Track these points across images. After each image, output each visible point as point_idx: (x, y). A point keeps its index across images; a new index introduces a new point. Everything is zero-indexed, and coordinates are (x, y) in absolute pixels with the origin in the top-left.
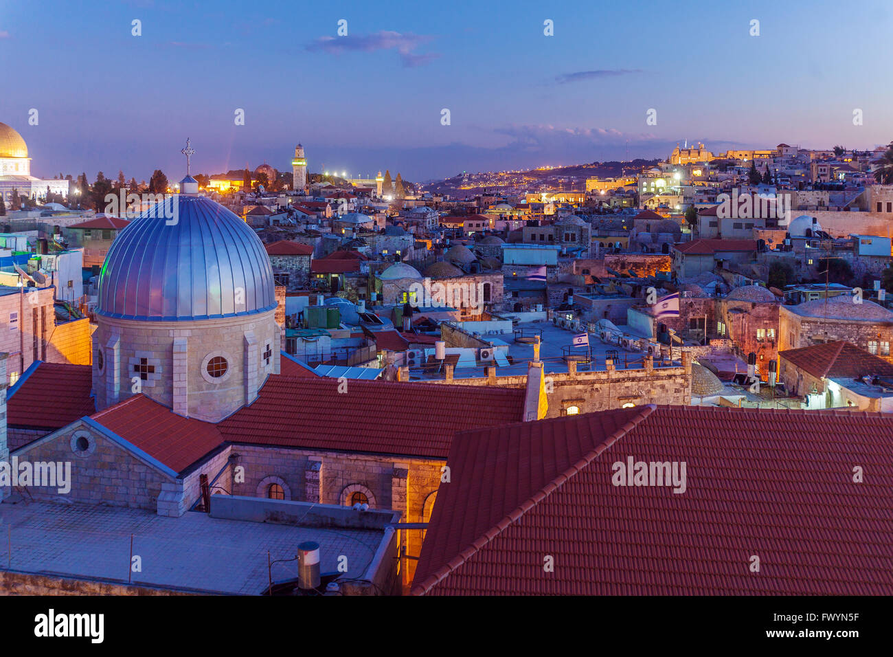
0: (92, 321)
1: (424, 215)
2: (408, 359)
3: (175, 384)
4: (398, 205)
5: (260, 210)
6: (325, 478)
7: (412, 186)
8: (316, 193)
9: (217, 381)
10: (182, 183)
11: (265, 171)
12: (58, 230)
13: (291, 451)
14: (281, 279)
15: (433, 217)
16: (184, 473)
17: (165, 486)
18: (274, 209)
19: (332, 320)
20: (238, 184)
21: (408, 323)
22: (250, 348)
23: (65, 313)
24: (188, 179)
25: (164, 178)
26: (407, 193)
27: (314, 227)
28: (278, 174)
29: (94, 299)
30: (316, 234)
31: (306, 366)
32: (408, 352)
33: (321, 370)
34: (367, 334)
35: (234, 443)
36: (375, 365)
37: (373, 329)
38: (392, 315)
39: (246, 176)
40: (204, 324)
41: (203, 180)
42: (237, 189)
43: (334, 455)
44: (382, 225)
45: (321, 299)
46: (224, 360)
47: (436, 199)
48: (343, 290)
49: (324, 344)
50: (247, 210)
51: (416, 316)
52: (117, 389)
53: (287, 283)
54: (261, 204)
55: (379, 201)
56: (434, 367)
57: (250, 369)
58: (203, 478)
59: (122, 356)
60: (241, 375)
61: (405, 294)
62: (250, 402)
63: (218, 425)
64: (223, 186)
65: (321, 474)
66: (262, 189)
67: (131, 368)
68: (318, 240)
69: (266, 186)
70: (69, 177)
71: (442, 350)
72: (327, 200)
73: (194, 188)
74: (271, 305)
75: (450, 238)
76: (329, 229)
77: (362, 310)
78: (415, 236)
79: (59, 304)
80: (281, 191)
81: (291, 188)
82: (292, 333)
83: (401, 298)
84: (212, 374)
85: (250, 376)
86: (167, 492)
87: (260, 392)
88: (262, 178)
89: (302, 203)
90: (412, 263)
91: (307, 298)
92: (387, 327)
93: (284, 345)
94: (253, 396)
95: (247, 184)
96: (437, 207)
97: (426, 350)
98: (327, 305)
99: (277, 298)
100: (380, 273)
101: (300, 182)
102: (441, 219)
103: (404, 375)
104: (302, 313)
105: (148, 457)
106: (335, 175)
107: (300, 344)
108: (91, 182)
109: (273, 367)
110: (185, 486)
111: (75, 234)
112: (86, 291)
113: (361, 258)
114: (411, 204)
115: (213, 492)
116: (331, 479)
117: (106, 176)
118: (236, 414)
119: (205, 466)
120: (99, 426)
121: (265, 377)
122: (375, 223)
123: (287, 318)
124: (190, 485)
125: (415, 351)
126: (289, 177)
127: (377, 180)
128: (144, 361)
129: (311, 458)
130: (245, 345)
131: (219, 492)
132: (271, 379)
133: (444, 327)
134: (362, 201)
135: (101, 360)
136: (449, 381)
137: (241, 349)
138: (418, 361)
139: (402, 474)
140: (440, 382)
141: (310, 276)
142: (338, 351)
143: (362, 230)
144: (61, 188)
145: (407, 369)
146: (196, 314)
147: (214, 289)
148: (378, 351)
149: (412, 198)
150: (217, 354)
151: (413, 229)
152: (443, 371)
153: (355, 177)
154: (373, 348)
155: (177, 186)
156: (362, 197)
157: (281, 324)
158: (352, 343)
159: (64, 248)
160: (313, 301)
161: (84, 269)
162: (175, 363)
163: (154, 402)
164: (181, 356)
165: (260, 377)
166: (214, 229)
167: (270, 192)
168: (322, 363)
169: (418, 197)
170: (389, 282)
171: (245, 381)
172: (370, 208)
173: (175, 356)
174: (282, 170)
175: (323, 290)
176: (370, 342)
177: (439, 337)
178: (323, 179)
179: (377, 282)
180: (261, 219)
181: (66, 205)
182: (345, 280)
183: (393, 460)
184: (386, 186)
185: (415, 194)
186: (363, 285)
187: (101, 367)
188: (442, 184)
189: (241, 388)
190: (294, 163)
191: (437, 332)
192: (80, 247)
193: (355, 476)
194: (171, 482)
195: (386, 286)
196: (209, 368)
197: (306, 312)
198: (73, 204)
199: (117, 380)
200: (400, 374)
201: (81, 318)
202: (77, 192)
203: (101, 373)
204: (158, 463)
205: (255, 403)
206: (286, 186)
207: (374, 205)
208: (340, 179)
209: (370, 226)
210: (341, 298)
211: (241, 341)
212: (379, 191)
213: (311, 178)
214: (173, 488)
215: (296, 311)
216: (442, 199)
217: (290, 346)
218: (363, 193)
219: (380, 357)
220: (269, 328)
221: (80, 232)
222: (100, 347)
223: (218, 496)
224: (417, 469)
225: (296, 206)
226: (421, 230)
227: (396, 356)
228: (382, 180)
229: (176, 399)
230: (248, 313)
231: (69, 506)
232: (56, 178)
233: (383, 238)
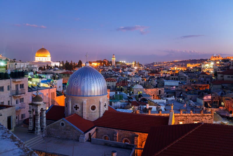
0: (65, 96)
1: (144, 72)
2: (139, 108)
3: (83, 112)
4: (138, 70)
5: (104, 70)
6: (118, 136)
7: (141, 65)
8: (118, 66)
9: (93, 111)
10: (86, 64)
11: (105, 61)
12: (57, 74)
13: (110, 129)
14: (109, 87)
15: (147, 72)
16: (85, 132)
17: (81, 135)
18: (107, 70)
19: (121, 98)
20: (99, 64)
21: (140, 99)
22: (101, 104)
23: (59, 94)
24: (87, 63)
25: (81, 62)
26: (141, 67)
27: (117, 75)
28: (108, 62)
29: (65, 91)
30: (117, 76)
31: (115, 109)
32: (139, 106)
33: (118, 110)
34: (129, 101)
35: (97, 126)
36: (131, 109)
37: (131, 100)
38: (136, 97)
39: (100, 62)
40: (90, 98)
41: (90, 63)
42: (98, 65)
43: (121, 130)
44: (134, 75)
45: (118, 93)
46: (95, 106)
47: (147, 68)
48: (123, 90)
49: (119, 104)
50: (101, 70)
51: (142, 98)
52: (70, 112)
53: (110, 88)
54: (104, 69)
55: (133, 69)
56: (146, 110)
57: (101, 109)
58: (90, 134)
59: (71, 104)
60: (99, 110)
61: (139, 92)
62: (101, 117)
63: (93, 122)
64: (95, 64)
65: (117, 135)
67: (73, 107)
68: (118, 78)
69: (105, 64)
70: (60, 62)
71: (148, 106)
72: (120, 68)
73: (88, 65)
74: (106, 94)
75: (151, 78)
76: (121, 75)
77: (128, 95)
78: (142, 78)
79: (57, 91)
80: (109, 66)
81: (111, 65)
82: (111, 101)
83: (138, 93)
84: (92, 110)
85: (101, 110)
86: (81, 137)
87: (103, 114)
88: (104, 62)
89: (114, 69)
90: (141, 84)
91: (115, 92)
92: (134, 100)
93: (109, 103)
94: (101, 115)
95: (101, 64)
96: (148, 70)
97: (144, 106)
98: (120, 94)
99: (108, 92)
100: (133, 87)
101: (114, 64)
102: (149, 73)
103: (138, 112)
104: (113, 96)
105: (77, 128)
106: (122, 62)
107: (113, 103)
108: (65, 63)
109: (106, 109)
110: (85, 136)
111: (61, 75)
112: (63, 89)
113: (128, 83)
114: (141, 69)
115: (92, 137)
116: (120, 136)
117: (68, 62)
118: (98, 119)
119: (90, 131)
120: (66, 120)
121: (105, 111)
122: (132, 74)
123: (110, 97)
124: (87, 135)
125: (141, 106)
126: (111, 62)
127: (133, 63)
128: (76, 106)
129: (115, 131)
130: (100, 103)
131: (93, 137)
132: (106, 111)
133: (149, 101)
134: (129, 68)
135: (67, 105)
136: (149, 114)
137: (99, 104)
138: (142, 109)
139: (137, 136)
140: (147, 114)
141: (116, 87)
142: (122, 105)
143: (129, 76)
144: (58, 64)
145: (139, 111)
146: (88, 95)
147: (93, 89)
148: (132, 106)
149: (142, 68)
150: (93, 105)
151: (141, 76)
152: (148, 112)
153: (127, 63)
154: (131, 105)
155: (84, 64)
156: (129, 67)
157: (108, 98)
158: (126, 103)
159: (58, 79)
160: (116, 93)
161: (63, 83)
162: (84, 106)
163: (79, 116)
164: (85, 105)
165: (103, 111)
166: (93, 75)
167: (106, 66)
168: (118, 108)
169: (143, 68)
170: (135, 89)
171: (100, 112)
172: (131, 70)
173: (84, 105)
174: (109, 61)
175: (119, 90)
176: (130, 103)
177: (147, 103)
178: (119, 63)
179: (132, 89)
180: (104, 73)
181: (59, 68)
182: (124, 88)
183: (135, 133)
184: (135, 65)
185: (142, 67)
186: (129, 89)
187: (67, 107)
188: (149, 65)
189: (99, 113)
190: (112, 59)
191: (147, 102)
192: (62, 78)
193: (125, 136)
194: (82, 134)
195: (134, 90)
196: (91, 108)
197: (115, 96)
198: (60, 68)
199: (70, 110)
200: (137, 112)
201: (62, 95)
202: (61, 65)
203: (67, 108)
204: (79, 130)
205: (102, 117)
206: (110, 65)
207: (132, 69)
208: (124, 63)
209: (131, 75)
210: (123, 93)
211: (99, 102)
212: (133, 66)
213: (116, 63)
214: (83, 136)
215: (112, 95)
216: (149, 68)
217: (111, 104)
218: (129, 66)
219: (132, 107)
220: (106, 99)
221: (62, 75)
222: (67, 102)
223: (93, 138)
224: (141, 135)
225: (113, 69)
226: (143, 76)
227: (136, 107)
228: (134, 63)
229: (84, 115)
230: (101, 95)
231: (59, 138)
232: (57, 62)
233: (134, 78)
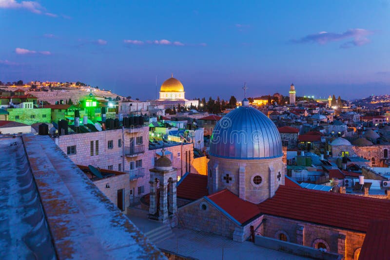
0: (207, 158)
1: (352, 116)
2: (345, 183)
3: (240, 186)
4: (338, 111)
5: (275, 112)
6: (305, 234)
7: (346, 102)
8: (300, 105)
9: (257, 186)
10: (243, 102)
11: (277, 96)
12: (194, 120)
13: (290, 220)
14: (285, 143)
15: (357, 116)
16: (244, 224)
17: (236, 229)
18: (281, 112)
19: (308, 163)
20: (266, 102)
21: (345, 166)
22: (271, 173)
23: (198, 154)
24: (245, 100)
25: (235, 99)
26: (344, 106)
27: (299, 121)
28: (283, 97)
29: (208, 149)
30: (300, 124)
31: (296, 182)
32: (345, 179)
33: (303, 185)
34: (325, 170)
35: (264, 214)
36: (329, 184)
37: (327, 168)
38: (337, 162)
39: (269, 98)
40: (252, 162)
41: (251, 100)
42: (265, 104)
43: (310, 224)
44: (331, 120)
45: (303, 153)
46: (260, 177)
47: (358, 108)
48: (313, 149)
49: (304, 173)
50: (269, 113)
51: (349, 163)
52: (217, 186)
53: (287, 145)
54: (276, 110)
55: (330, 109)
56: (359, 188)
57: (271, 182)
58: (252, 227)
59: (219, 173)
60: (267, 185)
61: (343, 153)
62: (271, 196)
63: (258, 205)
64: (259, 103)
65: (304, 232)
66: (276, 104)
67: (223, 178)
68: (301, 126)
69: (278, 102)
70: (198, 99)
71: (363, 180)
72: (305, 108)
73: (247, 103)
74: (280, 154)
75: (366, 127)
76: (306, 122)
77: (323, 159)
78: (348, 125)
79: (195, 150)
80: (284, 104)
81: (289, 103)
82: (289, 167)
83: (341, 154)
84: (255, 183)
85: (271, 185)
86: (237, 231)
87: (276, 192)
88: (276, 99)
89: (294, 110)
90: (347, 138)
91: (296, 152)
92: (334, 167)
93: (286, 172)
94: (272, 194)
95: (269, 102)
96: (359, 112)
97: (354, 180)
98: (306, 156)
99: (283, 152)
100: (331, 142)
101: (293, 100)
102: (361, 117)
103: (343, 190)
104: (294, 159)
105: (230, 216)
106: (309, 97)
107: (293, 172)
108: (207, 101)
109: (281, 182)
110: (244, 230)
111: (201, 122)
112: (205, 145)
113: (322, 135)
114: (346, 110)
115: (256, 234)
116: (308, 235)
117: (213, 99)
118: (265, 201)
119: (252, 222)
120: (210, 200)
121: (278, 186)
122: (328, 119)
123: (288, 161)
124: (246, 229)
125: (348, 179)
126: (288, 99)
127: (329, 99)
128: (228, 175)
129: (299, 224)
130: (269, 171)
131: (258, 234)
132: (281, 187)
133: (363, 169)
134: (321, 109)
135: (211, 174)
136: (366, 195)
137: (267, 174)
138: (350, 185)
139: (343, 237)
140: (362, 195)
141: (298, 142)
142: (311, 177)
143: (322, 122)
144: (196, 103)
145: (345, 188)
146: (249, 157)
147: (256, 147)
148: (330, 178)
149: (347, 107)
150: (258, 174)
151: (347, 122)
152: (363, 191)
153: (318, 98)
154: (328, 177)
155: (240, 103)
156: (322, 107)
157: (285, 163)
158: (318, 174)
159: (196, 128)
160: (299, 154)
161: (205, 136)
162: (240, 177)
163: (232, 193)
164: (243, 174)
165: (276, 186)
166: (256, 122)
167: (279, 105)
168: (304, 182)
169: (349, 107)
170: (336, 146)
171: (269, 187)
172: (326, 112)
173: (240, 174)
174: (285, 96)
175: (303, 148)
176: (326, 174)
177: (361, 174)
178: (303, 99)
179: (329, 146)
180: (275, 117)
181: (197, 110)
182: (314, 145)
183: (338, 230)
184: (333, 103)
185: (347, 106)
186: (322, 147)
187: (211, 176)
188: (361, 101)
189: (268, 190)
190: (290, 92)
191: (359, 171)
192: (203, 127)
193: (320, 235)
194: (238, 227)
195: (334, 148)
196: (254, 180)
197: (296, 159)
198: (200, 110)
199: (217, 182)
200: (341, 190)
201: (203, 156)
202: (202, 105)
203: (211, 179)
204: (233, 219)
205: (273, 197)
206: (286, 103)
207: (328, 111)
208: (312, 99)
209: (326, 120)
210: (312, 154)
211: (268, 170)
212: (330, 104)
213: (298, 99)
214: (238, 229)
215: (292, 158)
216: (361, 108)
217: (289, 173)
218: (322, 105)
219: (331, 181)
220: (280, 164)
221: (203, 121)
222: (211, 168)
223: (258, 236)
224: (350, 236)
225: (291, 111)
226: (351, 123)
227: (339, 181)
228: (331, 99)
229: (240, 192)
230: (270, 158)
231: (199, 232)
232: (194, 100)
233: (332, 126)
